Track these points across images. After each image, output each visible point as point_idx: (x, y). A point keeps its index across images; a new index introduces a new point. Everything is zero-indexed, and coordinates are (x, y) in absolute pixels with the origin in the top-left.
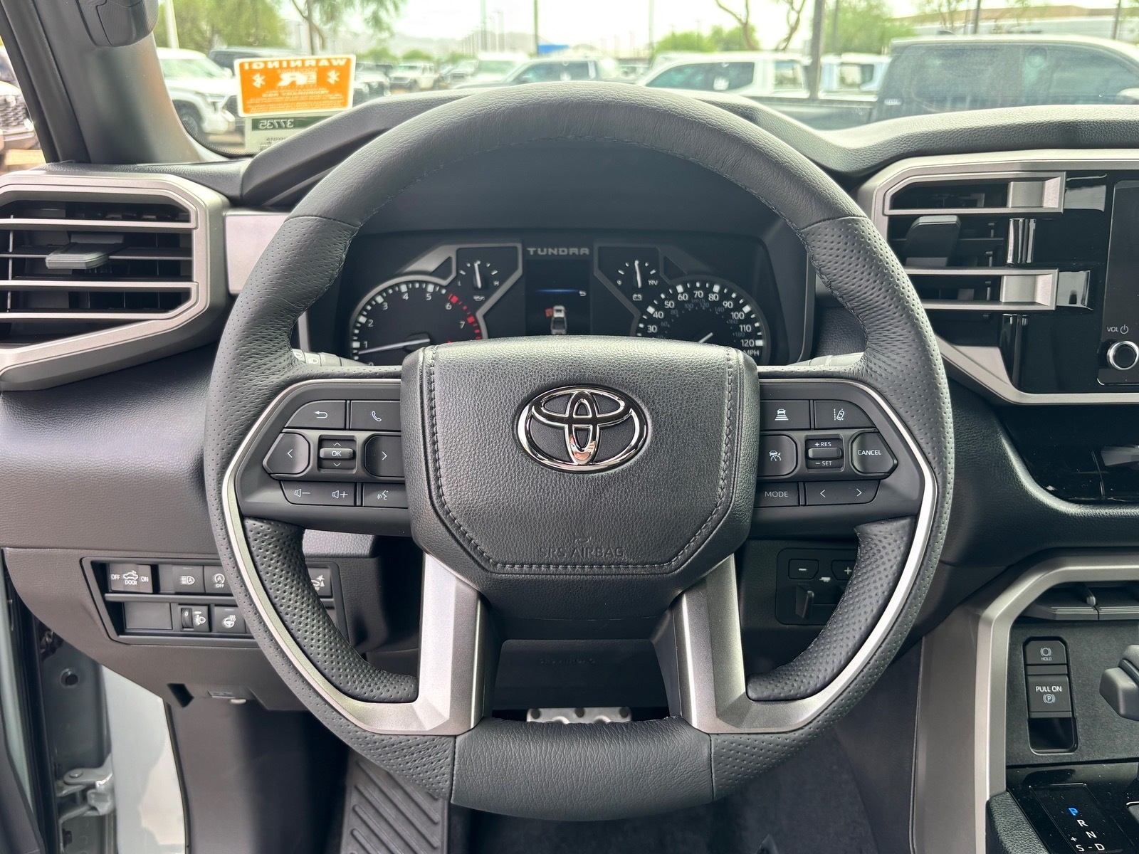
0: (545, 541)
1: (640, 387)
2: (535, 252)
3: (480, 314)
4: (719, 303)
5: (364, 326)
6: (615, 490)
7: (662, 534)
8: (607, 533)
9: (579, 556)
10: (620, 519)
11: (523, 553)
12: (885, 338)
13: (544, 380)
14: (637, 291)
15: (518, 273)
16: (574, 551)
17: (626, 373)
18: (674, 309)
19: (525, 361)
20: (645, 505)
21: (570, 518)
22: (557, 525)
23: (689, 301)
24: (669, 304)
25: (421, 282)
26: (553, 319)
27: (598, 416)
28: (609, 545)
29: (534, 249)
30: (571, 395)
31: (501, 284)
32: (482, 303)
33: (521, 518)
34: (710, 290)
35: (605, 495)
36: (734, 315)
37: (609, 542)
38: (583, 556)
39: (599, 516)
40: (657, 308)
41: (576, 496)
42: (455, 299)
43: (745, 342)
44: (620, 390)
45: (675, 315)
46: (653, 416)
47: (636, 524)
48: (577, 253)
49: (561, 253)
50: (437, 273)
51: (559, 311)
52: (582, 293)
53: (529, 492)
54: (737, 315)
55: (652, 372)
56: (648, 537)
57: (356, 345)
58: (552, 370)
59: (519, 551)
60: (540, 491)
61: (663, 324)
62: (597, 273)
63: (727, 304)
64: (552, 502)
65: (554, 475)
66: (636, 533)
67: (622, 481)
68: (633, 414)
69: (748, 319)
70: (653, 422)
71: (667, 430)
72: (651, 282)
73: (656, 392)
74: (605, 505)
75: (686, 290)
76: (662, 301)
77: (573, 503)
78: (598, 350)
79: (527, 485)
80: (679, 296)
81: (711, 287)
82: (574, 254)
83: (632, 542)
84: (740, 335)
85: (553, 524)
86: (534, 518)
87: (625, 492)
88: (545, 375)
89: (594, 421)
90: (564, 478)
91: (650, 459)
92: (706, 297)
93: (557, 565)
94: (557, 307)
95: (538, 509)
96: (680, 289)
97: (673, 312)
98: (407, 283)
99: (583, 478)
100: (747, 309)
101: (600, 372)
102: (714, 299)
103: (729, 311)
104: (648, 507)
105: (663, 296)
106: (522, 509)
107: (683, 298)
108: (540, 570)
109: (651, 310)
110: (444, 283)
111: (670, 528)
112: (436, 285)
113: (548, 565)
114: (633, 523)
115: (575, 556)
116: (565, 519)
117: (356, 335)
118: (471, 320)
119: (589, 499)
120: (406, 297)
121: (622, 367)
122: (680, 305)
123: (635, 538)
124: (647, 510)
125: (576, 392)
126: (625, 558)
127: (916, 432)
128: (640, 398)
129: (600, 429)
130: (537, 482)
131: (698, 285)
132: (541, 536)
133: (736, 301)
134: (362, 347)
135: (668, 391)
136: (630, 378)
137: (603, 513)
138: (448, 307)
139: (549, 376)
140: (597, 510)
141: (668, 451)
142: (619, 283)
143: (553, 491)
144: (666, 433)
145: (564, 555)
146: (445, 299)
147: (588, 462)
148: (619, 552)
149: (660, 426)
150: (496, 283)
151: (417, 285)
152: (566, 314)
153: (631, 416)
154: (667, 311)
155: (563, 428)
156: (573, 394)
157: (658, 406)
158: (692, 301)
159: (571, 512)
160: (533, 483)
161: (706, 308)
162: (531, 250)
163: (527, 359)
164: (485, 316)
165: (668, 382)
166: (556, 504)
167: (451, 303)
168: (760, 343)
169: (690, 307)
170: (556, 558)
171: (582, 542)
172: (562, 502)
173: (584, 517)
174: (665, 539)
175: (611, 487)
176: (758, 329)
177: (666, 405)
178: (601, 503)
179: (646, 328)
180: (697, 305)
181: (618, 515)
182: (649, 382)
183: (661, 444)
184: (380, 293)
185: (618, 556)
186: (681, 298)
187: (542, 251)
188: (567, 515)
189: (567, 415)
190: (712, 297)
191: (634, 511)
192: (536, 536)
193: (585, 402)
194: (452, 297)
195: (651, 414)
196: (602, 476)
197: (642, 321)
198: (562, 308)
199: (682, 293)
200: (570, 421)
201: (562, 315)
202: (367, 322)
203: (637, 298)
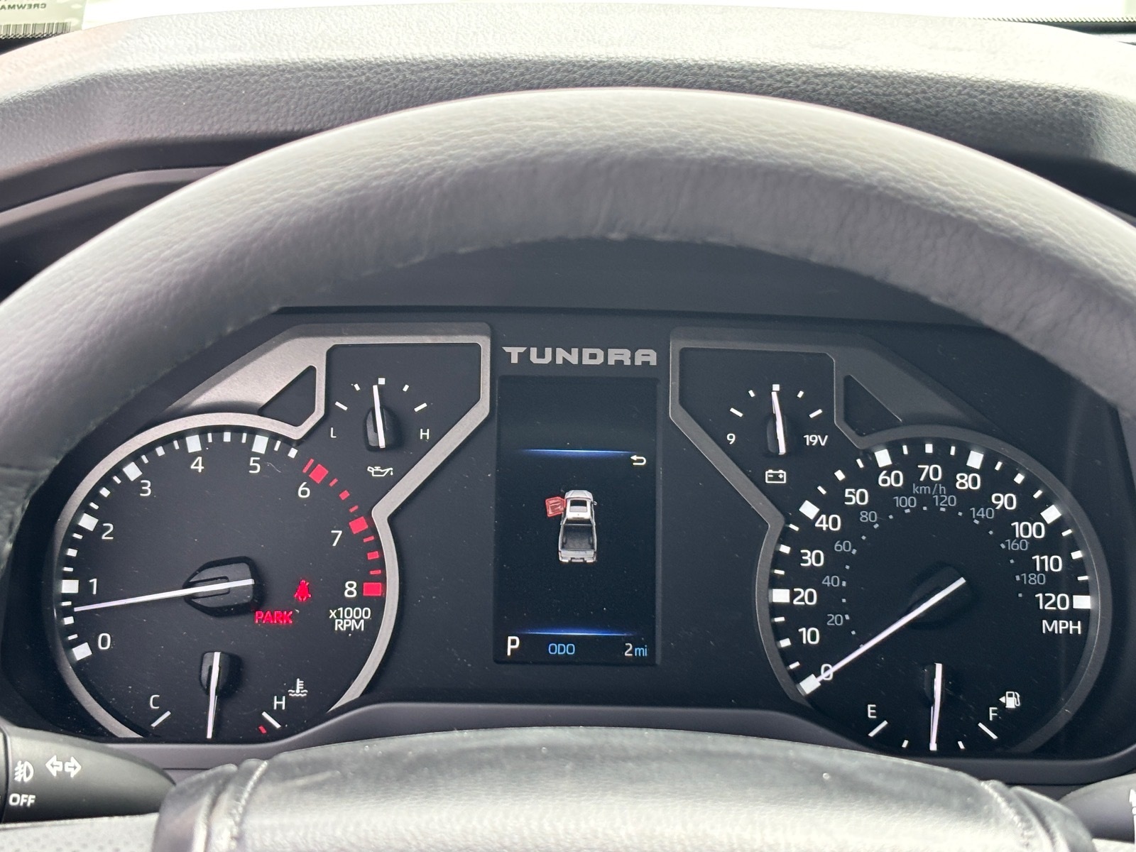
2: (524, 357)
3: (381, 512)
4: (981, 499)
5: (92, 537)
14: (775, 460)
15: (480, 412)
18: (867, 508)
23: (906, 491)
24: (856, 496)
25: (237, 430)
26: (563, 523)
29: (522, 350)
31: (437, 437)
32: (390, 483)
34: (960, 464)
36: (1019, 527)
40: (826, 506)
42: (320, 474)
43: (1047, 600)
45: (869, 526)
48: (627, 362)
49: (587, 361)
50: (278, 407)
51: (576, 503)
52: (639, 460)
54: (1026, 530)
57: (70, 587)
61: (840, 547)
62: (676, 414)
63: (1003, 501)
69: (1053, 541)
72: (811, 439)
75: (898, 461)
76: (837, 489)
80: (881, 477)
81: (964, 454)
82: (620, 363)
84: (1034, 580)
92: (949, 481)
94: (573, 495)
96: (883, 458)
97: (865, 517)
98: (202, 431)
100: (1051, 514)
102: (969, 485)
103: (1005, 518)
105: (840, 475)
107: (891, 481)
109: (809, 509)
110: (296, 433)
112: (274, 437)
117: (69, 561)
118: (358, 526)
120: (198, 466)
122: (882, 499)
131: (929, 448)
133: (1024, 492)
134: (83, 596)
138: (304, 491)
142: (732, 438)
146: (295, 472)
150: (425, 434)
151: (227, 437)
152: (597, 511)
154: (851, 514)
158: (915, 490)
161: (948, 508)
162: (514, 353)
164: (392, 519)
167: (311, 484)
168: (1083, 602)
169: (907, 504)
176: (1080, 567)
179: (796, 556)
180: (923, 499)
184: (135, 457)
186: (887, 481)
187: (541, 355)
190: (965, 482)
194: (314, 466)
197: (786, 537)
198: (586, 495)
199: (889, 470)
201: (586, 513)
202: (100, 529)
203: (776, 477)
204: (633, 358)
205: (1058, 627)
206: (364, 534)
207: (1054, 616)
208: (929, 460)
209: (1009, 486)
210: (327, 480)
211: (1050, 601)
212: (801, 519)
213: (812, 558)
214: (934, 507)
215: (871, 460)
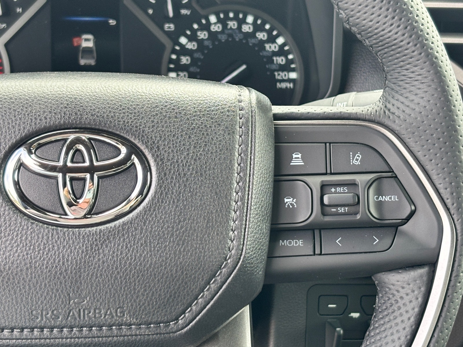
0: (37, 303)
1: (143, 131)
3: (1, 43)
4: (252, 35)
6: (114, 245)
7: (168, 291)
8: (106, 293)
9: (75, 319)
10: (121, 278)
11: (13, 316)
12: (403, 78)
13: (35, 124)
14: (169, 20)
16: (69, 314)
17: (128, 116)
18: (206, 39)
19: (13, 102)
20: (148, 261)
21: (64, 277)
22: (50, 285)
23: (222, 32)
24: (202, 35)
26: (81, 48)
27: (96, 164)
28: (109, 306)
30: (65, 140)
31: (24, 11)
32: (3, 31)
33: (9, 279)
34: (243, 21)
35: (103, 251)
36: (267, 46)
37: (109, 302)
38: (80, 318)
39: (97, 275)
40: (191, 39)
41: (71, 252)
43: (279, 74)
44: (122, 134)
45: (208, 47)
46: (158, 164)
47: (139, 281)
51: (87, 40)
52: (112, 22)
53: (17, 250)
54: (270, 47)
55: (157, 114)
56: (152, 295)
58: (44, 112)
59: (7, 315)
60: (30, 249)
61: (196, 55)
62: (127, 1)
63: (262, 36)
64: (44, 260)
65: (45, 230)
66: (139, 291)
67: (123, 235)
68: (136, 161)
69: (281, 52)
70: (157, 169)
71: (172, 178)
72: (184, 12)
73: (161, 137)
74: (103, 262)
75: (219, 20)
76: (194, 32)
77: (68, 261)
78: (97, 90)
79: (15, 242)
80: (213, 26)
81: (245, 17)
83: (135, 301)
84: (274, 67)
85: (45, 285)
86: (23, 279)
87: (127, 247)
88: (36, 119)
89: (91, 169)
90: (58, 233)
91: (154, 210)
92: (240, 28)
93: (52, 329)
94: (85, 36)
95: (27, 269)
96: (213, 19)
97: (206, 43)
99: (79, 233)
100: (280, 41)
101: (99, 115)
102: (247, 30)
103: (262, 43)
104: (151, 263)
105: (196, 26)
106: (9, 269)
107: (216, 29)
108: (33, 334)
109: (183, 40)
111: (176, 284)
113: (42, 329)
114: (135, 281)
115: (72, 318)
116: (58, 278)
119: (85, 256)
121: (123, 109)
122: (213, 35)
123: (137, 297)
124: (150, 266)
125: (72, 137)
126: (127, 318)
127: (434, 177)
128: (143, 143)
129: (99, 178)
130: (26, 238)
131: (231, 15)
132: (31, 297)
133: (270, 32)
135: (174, 136)
136: (132, 122)
137: (101, 271)
139: (40, 120)
140: (94, 268)
141: (174, 202)
142: (151, 11)
143: (44, 248)
144: (172, 182)
145: (58, 318)
147: (85, 215)
148: (121, 313)
149: (165, 174)
150: (19, 10)
152: (96, 43)
153: (133, 164)
154: (200, 42)
155: (56, 178)
156: (68, 139)
157: (163, 152)
158: (226, 31)
159: (66, 271)
160: (21, 240)
161: (239, 39)
163: (16, 99)
164: (6, 45)
165: (174, 125)
166: (47, 263)
168: (293, 75)
169: (223, 38)
170: (50, 321)
171: (79, 303)
172: (54, 260)
173: (80, 277)
174: (171, 296)
175: (110, 242)
176: (292, 61)
177: (172, 151)
178: (99, 260)
179: (178, 60)
180: (230, 35)
181: (118, 273)
182: (153, 126)
183: (166, 193)
185: (120, 317)
186: (214, 28)
188: (61, 274)
189: (61, 163)
190: (246, 28)
191: (135, 268)
192: (27, 298)
193: (81, 147)
195: (155, 161)
196: (100, 230)
197: (174, 51)
198: (90, 37)
199: (215, 24)
200: (65, 170)
201: (90, 44)
203: (169, 27)
205: (284, 85)
207: (283, 81)
208: (231, 19)
209: (262, 30)
211: (280, 75)
212: (180, 45)
213: (185, 60)
214: (234, 39)
215: (208, 20)
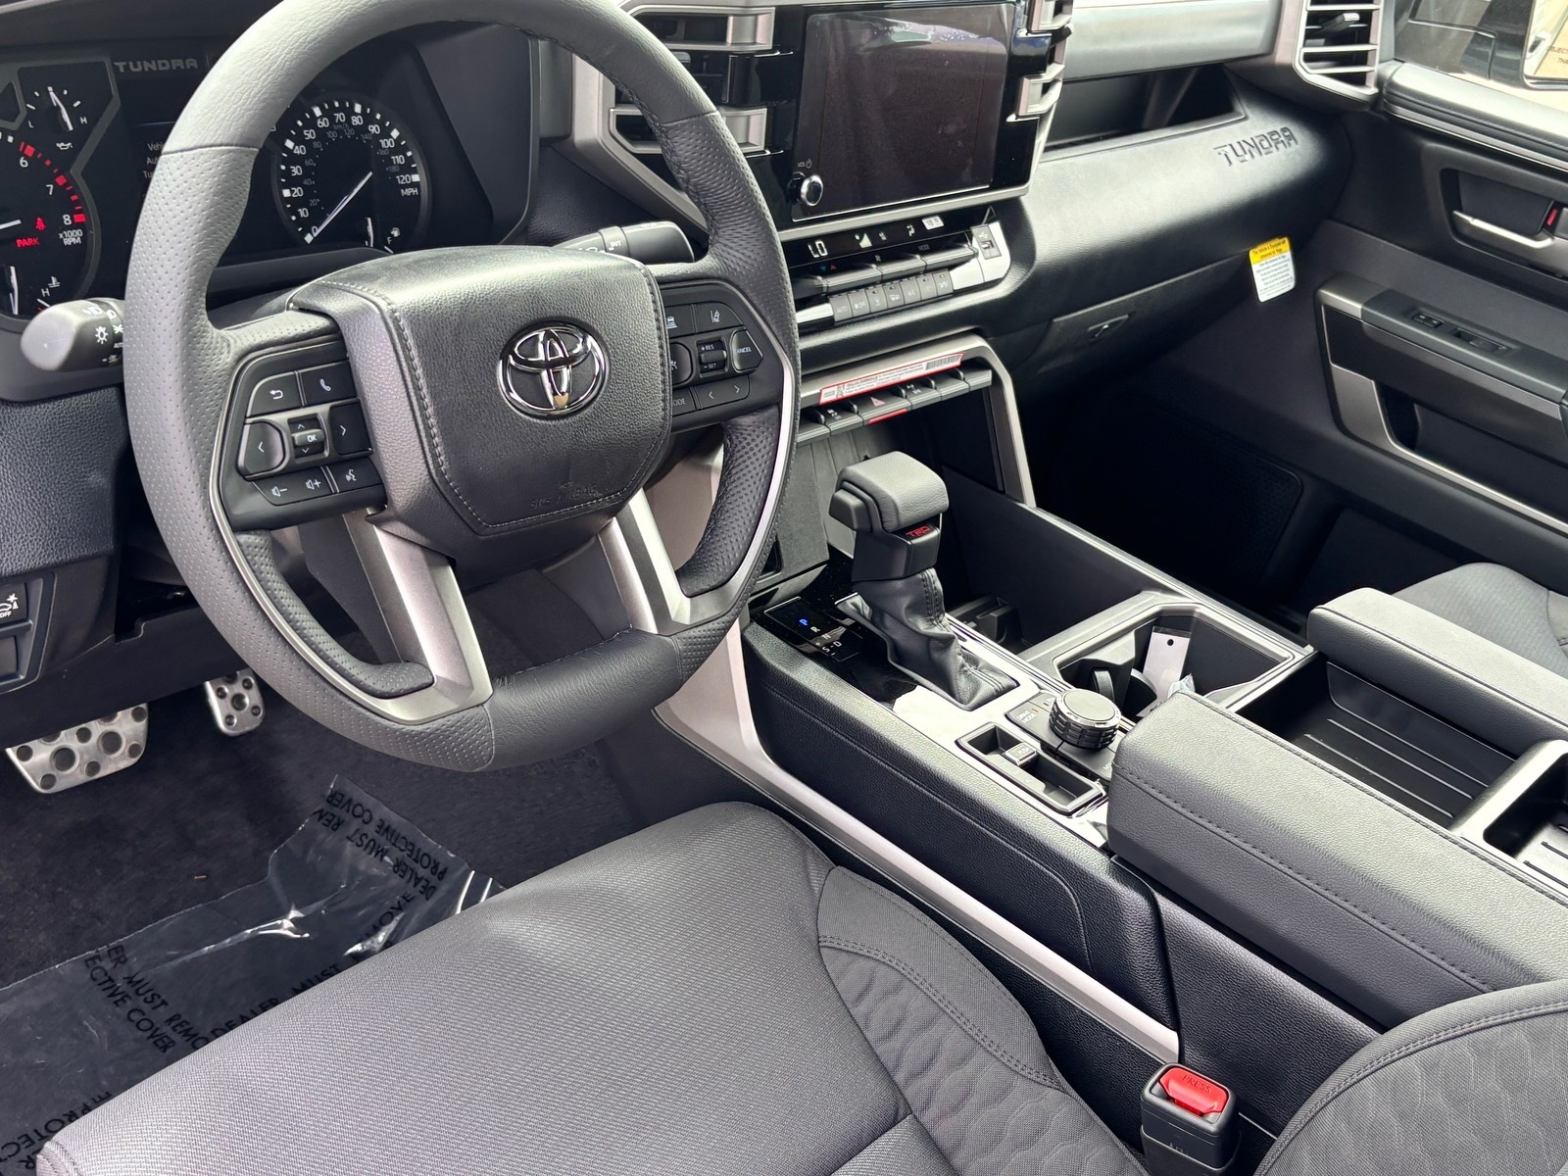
204: (185, 65)
205: (408, 192)
206: (66, 185)
207: (406, 186)
208: (338, 110)
209: (374, 122)
210: (35, 154)
211: (403, 179)
212: (287, 150)
213: (296, 171)
214: (345, 137)
215: (312, 114)
